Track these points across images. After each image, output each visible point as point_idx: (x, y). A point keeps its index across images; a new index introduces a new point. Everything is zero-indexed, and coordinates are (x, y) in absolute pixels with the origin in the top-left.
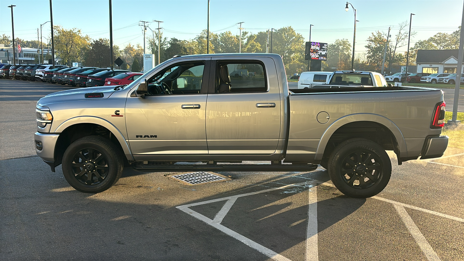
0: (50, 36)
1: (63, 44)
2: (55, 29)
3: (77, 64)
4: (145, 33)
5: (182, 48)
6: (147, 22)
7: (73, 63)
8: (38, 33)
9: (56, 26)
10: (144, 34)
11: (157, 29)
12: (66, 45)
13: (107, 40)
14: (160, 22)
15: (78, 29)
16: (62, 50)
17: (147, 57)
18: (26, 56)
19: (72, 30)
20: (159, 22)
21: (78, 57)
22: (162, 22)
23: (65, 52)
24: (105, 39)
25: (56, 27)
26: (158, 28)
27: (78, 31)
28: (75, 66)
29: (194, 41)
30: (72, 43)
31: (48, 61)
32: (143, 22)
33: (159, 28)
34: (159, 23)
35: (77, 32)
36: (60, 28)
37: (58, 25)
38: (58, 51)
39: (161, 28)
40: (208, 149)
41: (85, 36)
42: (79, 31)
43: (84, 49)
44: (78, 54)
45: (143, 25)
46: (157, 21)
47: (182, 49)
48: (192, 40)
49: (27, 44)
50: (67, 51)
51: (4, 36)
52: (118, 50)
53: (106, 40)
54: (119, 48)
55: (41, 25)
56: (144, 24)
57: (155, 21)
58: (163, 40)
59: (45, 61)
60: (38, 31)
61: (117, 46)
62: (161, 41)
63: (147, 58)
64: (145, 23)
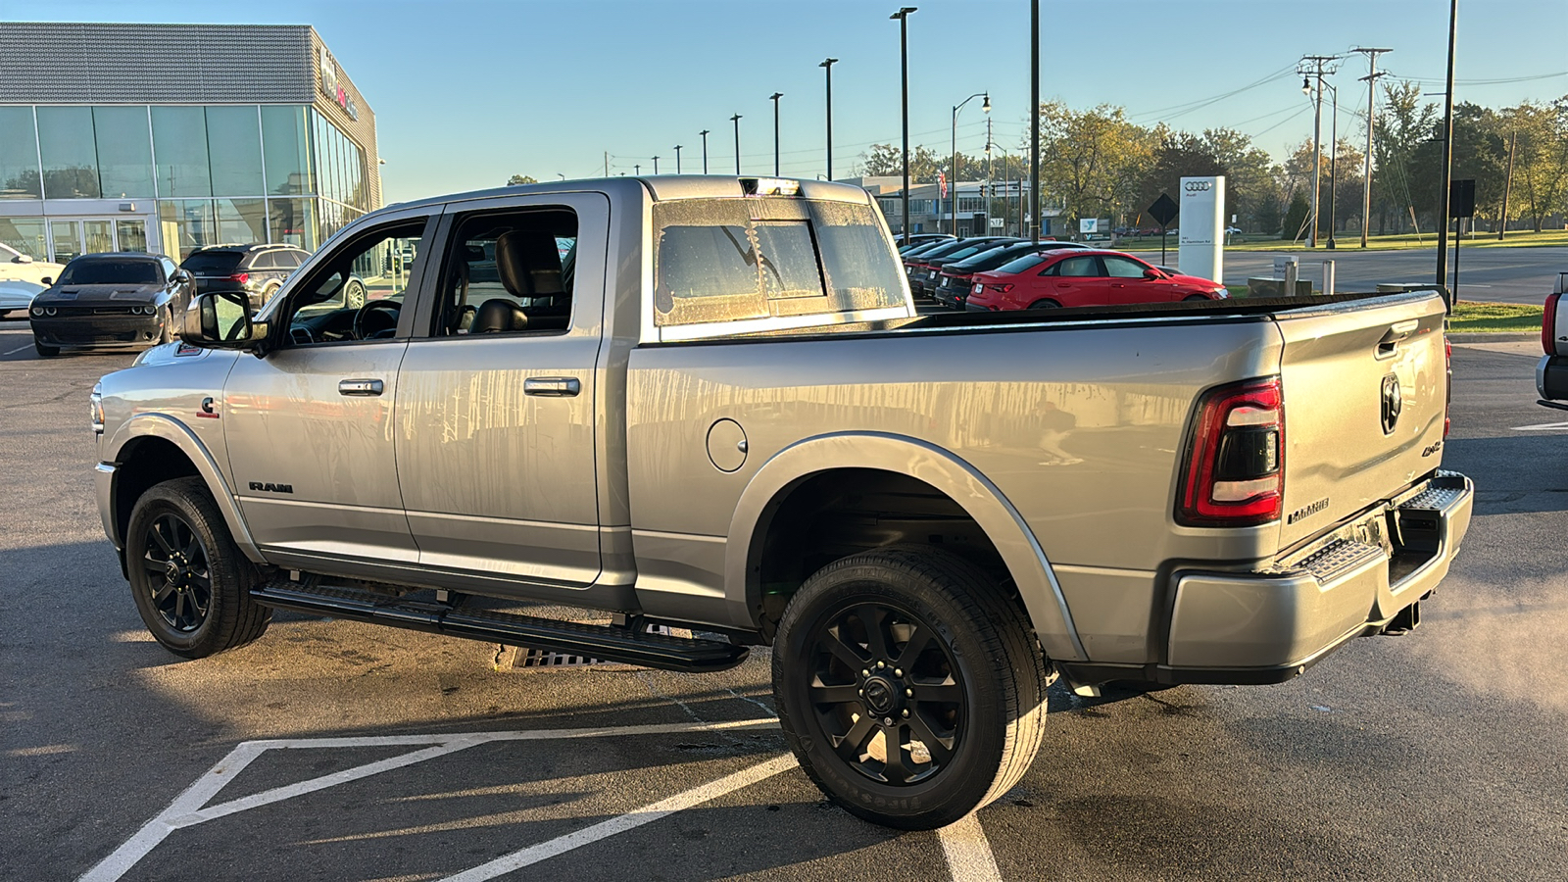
0: (1026, 140)
1: (1065, 160)
2: (1043, 114)
3: (1093, 222)
4: (1319, 99)
5: (1483, 140)
6: (1330, 59)
7: (1082, 220)
8: (989, 133)
9: (1047, 104)
10: (1316, 102)
11: (1365, 79)
12: (1076, 164)
13: (1227, 135)
14: (1380, 51)
15: (1115, 107)
16: (1062, 178)
17: (1192, 189)
18: (970, 208)
19: (1096, 112)
20: (1373, 51)
21: (1111, 198)
22: (1388, 50)
23: (1070, 185)
24: (1222, 130)
25: (1047, 106)
26: (1369, 75)
27: (1112, 115)
28: (1089, 229)
29: (1563, 105)
30: (1094, 154)
31: (1002, 219)
32: (1316, 59)
33: (1374, 73)
34: (1373, 54)
35: (1108, 117)
36: (1057, 110)
37: (1052, 100)
38: (1048, 184)
39: (1379, 75)
40: (417, 544)
41: (1154, 128)
42: (1117, 114)
43: (1129, 170)
44: (1109, 189)
45: (1316, 69)
46: (1367, 51)
47: (1481, 144)
48: (1556, 102)
49: (982, 168)
50: (1077, 181)
51: (920, 151)
52: (1266, 166)
53: (1224, 133)
54: (1267, 158)
55: (955, 109)
56: (1319, 65)
57: (1358, 50)
58: (1417, 116)
59: (994, 220)
60: (989, 126)
61: (1260, 153)
62: (1406, 121)
63: (1192, 192)
64: (1323, 61)
